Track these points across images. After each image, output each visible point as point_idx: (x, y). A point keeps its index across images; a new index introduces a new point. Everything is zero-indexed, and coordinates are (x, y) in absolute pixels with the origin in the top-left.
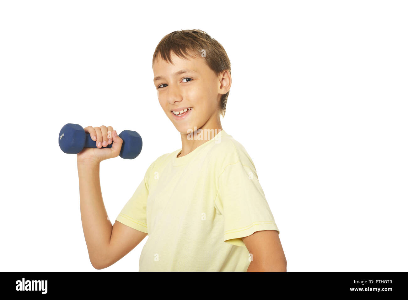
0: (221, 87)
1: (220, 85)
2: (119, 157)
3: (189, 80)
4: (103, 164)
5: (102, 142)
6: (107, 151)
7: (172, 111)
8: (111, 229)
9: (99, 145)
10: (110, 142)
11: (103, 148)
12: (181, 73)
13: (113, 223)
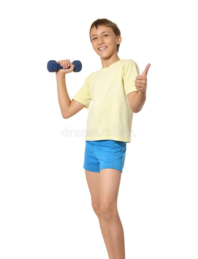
0: (118, 41)
1: (117, 40)
2: (73, 71)
3: (106, 36)
4: (66, 75)
5: (65, 66)
6: (67, 70)
7: (99, 49)
8: (70, 102)
9: (64, 67)
10: (69, 66)
11: (66, 69)
12: (104, 32)
13: (71, 100)
